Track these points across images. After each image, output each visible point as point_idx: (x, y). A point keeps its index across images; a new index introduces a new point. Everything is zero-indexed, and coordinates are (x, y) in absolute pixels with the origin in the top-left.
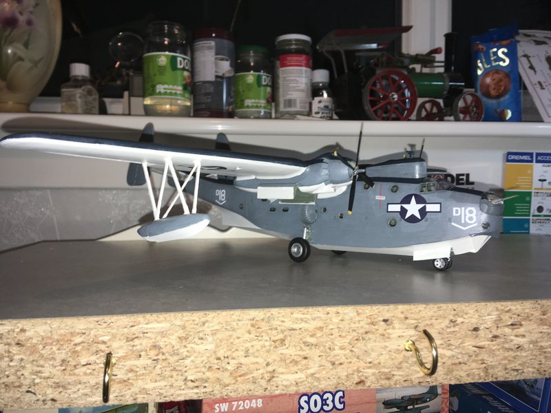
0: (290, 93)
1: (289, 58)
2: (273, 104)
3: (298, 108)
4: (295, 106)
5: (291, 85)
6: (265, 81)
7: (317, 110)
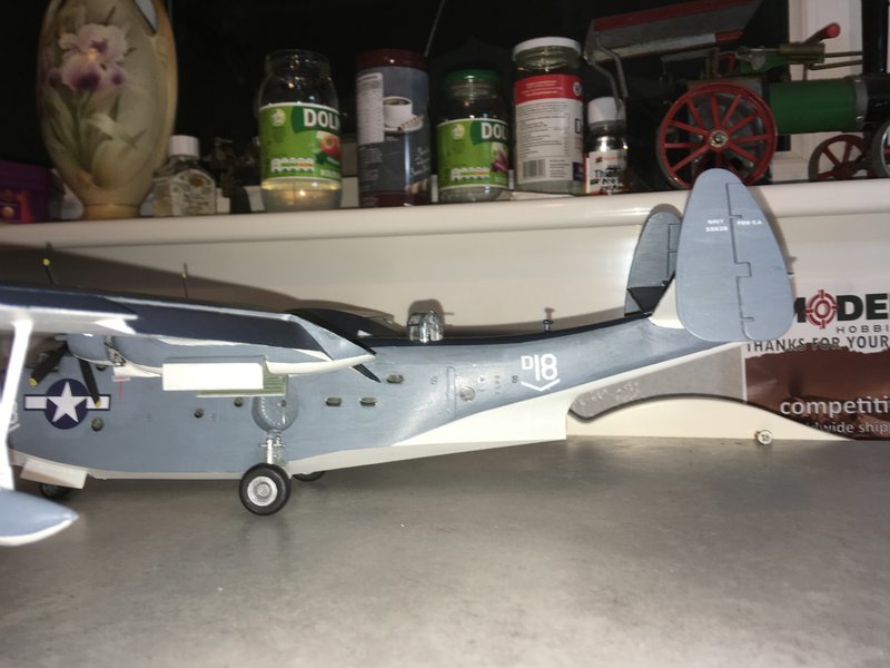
0: (533, 149)
1: (530, 85)
2: (511, 172)
3: (548, 176)
4: (542, 173)
5: (534, 134)
6: (487, 132)
7: (594, 177)
